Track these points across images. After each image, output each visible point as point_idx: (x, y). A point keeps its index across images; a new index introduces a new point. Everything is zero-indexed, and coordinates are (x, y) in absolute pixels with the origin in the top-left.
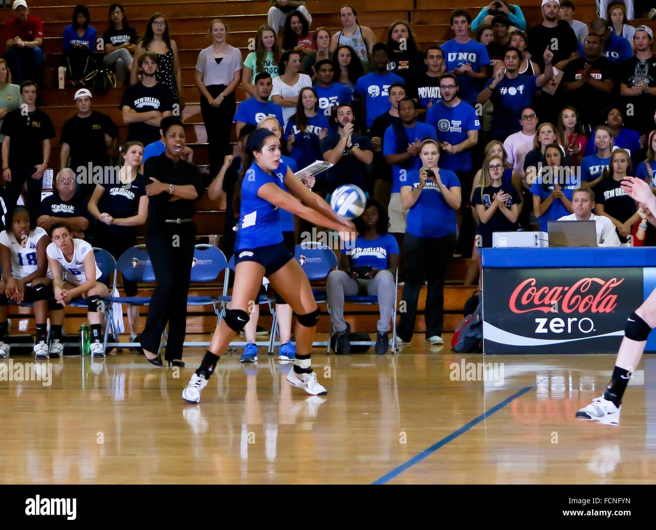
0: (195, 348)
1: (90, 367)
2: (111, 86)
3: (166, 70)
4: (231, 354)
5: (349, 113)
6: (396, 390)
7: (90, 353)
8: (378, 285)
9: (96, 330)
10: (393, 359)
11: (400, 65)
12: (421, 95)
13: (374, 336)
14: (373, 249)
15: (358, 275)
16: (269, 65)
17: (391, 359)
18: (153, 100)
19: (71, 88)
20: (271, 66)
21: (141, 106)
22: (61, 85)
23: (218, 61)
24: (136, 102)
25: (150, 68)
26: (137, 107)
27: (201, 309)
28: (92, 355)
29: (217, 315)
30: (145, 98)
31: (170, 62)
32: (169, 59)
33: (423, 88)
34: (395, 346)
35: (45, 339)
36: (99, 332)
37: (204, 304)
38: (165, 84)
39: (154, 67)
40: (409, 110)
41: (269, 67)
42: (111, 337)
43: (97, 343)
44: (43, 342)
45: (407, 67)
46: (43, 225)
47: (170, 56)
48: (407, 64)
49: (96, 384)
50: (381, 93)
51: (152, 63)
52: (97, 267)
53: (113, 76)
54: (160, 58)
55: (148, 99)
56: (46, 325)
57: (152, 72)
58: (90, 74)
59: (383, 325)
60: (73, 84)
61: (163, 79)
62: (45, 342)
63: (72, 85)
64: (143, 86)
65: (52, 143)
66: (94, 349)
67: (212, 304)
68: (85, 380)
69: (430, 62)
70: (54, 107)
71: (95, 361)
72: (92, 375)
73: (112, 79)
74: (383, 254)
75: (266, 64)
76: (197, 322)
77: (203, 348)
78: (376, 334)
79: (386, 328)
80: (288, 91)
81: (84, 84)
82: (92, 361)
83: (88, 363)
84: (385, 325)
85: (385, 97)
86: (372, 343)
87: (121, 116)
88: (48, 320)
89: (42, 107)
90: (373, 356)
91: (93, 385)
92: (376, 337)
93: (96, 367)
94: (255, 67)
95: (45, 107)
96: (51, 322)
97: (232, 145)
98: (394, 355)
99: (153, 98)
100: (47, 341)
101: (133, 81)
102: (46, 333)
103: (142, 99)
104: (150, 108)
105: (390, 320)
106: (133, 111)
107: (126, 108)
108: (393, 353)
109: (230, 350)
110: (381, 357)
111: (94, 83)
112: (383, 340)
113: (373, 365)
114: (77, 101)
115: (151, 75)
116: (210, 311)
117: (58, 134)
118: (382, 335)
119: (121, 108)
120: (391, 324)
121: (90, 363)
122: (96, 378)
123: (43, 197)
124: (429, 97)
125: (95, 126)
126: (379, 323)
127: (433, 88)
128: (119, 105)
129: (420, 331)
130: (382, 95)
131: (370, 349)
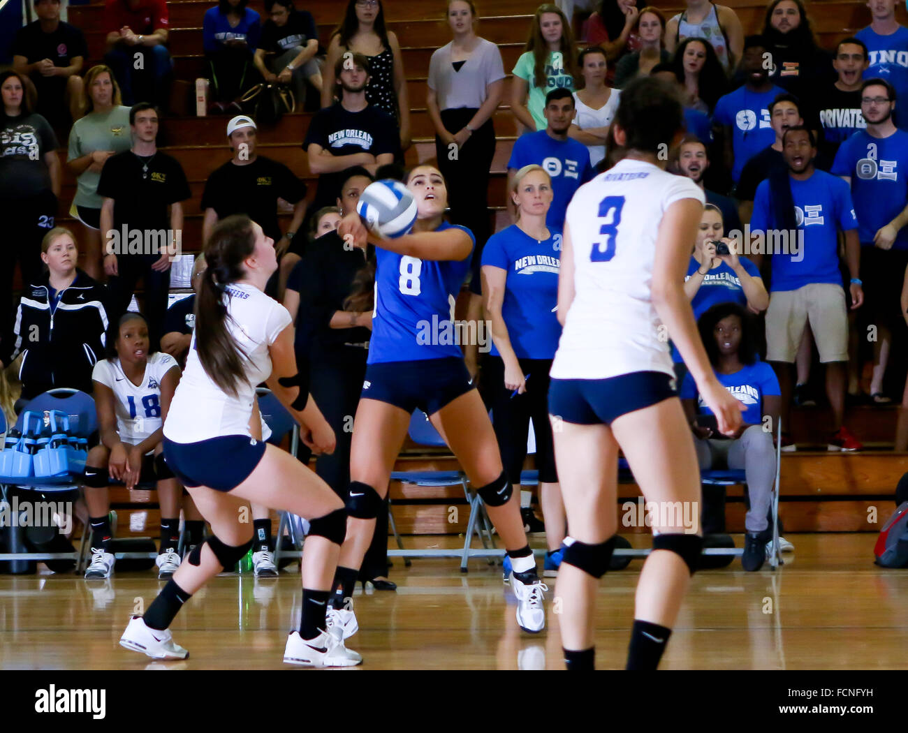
0: (433, 561)
1: (252, 592)
2: (286, 111)
3: (381, 83)
4: (495, 570)
5: (700, 154)
6: (779, 633)
7: (252, 568)
8: (745, 451)
9: (262, 530)
10: (774, 578)
11: (784, 69)
12: (825, 123)
13: (739, 538)
14: (735, 390)
15: (712, 432)
16: (555, 73)
17: (770, 579)
18: (360, 134)
19: (219, 116)
20: (560, 75)
21: (339, 144)
22: (201, 110)
23: (458, 66)
24: (331, 138)
25: (355, 79)
26: (333, 146)
27: (441, 493)
28: (256, 572)
29: (469, 503)
30: (347, 130)
31: (387, 71)
32: (386, 64)
33: (829, 111)
34: (777, 555)
35: (175, 546)
36: (268, 532)
37: (448, 484)
38: (380, 106)
39: (362, 77)
40: (801, 148)
41: (556, 77)
42: (287, 540)
43: (265, 552)
44: (171, 549)
45: (796, 72)
46: (171, 349)
47: (387, 59)
48: (796, 68)
49: (263, 622)
50: (758, 123)
51: (358, 70)
52: (263, 421)
53: (288, 94)
54: (371, 63)
55: (351, 132)
56: (177, 521)
57: (359, 84)
58: (250, 91)
59: (755, 521)
60: (221, 107)
61: (376, 99)
62: (176, 551)
63: (220, 109)
64: (344, 110)
65: (185, 210)
66: (259, 563)
67: (461, 485)
68: (244, 615)
69: (841, 65)
70: (188, 147)
71: (261, 583)
72: (256, 606)
73: (289, 98)
74: (753, 397)
75: (550, 71)
76: (434, 516)
77: (445, 561)
78: (744, 535)
79: (761, 525)
80: (590, 118)
81: (240, 108)
82: (256, 582)
83: (249, 586)
84: (759, 519)
85: (766, 130)
86: (738, 551)
87: (305, 162)
88: (181, 512)
89: (168, 148)
90: (739, 574)
91: (258, 624)
92: (743, 541)
93: (262, 593)
94: (532, 77)
95: (175, 147)
96: (186, 515)
97: (494, 211)
98: (776, 572)
99: (361, 132)
100: (179, 549)
101: (326, 103)
102: (177, 534)
103: (341, 133)
104: (356, 149)
105: (767, 511)
106: (326, 152)
107: (315, 148)
108: (773, 569)
109: (492, 564)
110: (753, 576)
111: (256, 106)
112: (757, 545)
113: (739, 589)
114: (233, 137)
115: (357, 91)
116: (457, 496)
117: (197, 192)
118: (754, 537)
119: (305, 148)
120: (770, 518)
121: (253, 585)
122: (263, 612)
123: (171, 303)
124: (840, 125)
125: (262, 181)
126: (749, 517)
127: (847, 110)
128: (300, 144)
129: (820, 530)
130: (761, 127)
131: (734, 560)
